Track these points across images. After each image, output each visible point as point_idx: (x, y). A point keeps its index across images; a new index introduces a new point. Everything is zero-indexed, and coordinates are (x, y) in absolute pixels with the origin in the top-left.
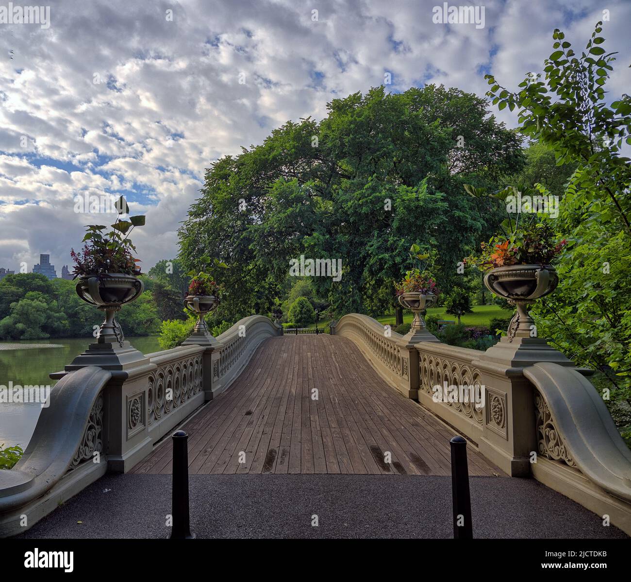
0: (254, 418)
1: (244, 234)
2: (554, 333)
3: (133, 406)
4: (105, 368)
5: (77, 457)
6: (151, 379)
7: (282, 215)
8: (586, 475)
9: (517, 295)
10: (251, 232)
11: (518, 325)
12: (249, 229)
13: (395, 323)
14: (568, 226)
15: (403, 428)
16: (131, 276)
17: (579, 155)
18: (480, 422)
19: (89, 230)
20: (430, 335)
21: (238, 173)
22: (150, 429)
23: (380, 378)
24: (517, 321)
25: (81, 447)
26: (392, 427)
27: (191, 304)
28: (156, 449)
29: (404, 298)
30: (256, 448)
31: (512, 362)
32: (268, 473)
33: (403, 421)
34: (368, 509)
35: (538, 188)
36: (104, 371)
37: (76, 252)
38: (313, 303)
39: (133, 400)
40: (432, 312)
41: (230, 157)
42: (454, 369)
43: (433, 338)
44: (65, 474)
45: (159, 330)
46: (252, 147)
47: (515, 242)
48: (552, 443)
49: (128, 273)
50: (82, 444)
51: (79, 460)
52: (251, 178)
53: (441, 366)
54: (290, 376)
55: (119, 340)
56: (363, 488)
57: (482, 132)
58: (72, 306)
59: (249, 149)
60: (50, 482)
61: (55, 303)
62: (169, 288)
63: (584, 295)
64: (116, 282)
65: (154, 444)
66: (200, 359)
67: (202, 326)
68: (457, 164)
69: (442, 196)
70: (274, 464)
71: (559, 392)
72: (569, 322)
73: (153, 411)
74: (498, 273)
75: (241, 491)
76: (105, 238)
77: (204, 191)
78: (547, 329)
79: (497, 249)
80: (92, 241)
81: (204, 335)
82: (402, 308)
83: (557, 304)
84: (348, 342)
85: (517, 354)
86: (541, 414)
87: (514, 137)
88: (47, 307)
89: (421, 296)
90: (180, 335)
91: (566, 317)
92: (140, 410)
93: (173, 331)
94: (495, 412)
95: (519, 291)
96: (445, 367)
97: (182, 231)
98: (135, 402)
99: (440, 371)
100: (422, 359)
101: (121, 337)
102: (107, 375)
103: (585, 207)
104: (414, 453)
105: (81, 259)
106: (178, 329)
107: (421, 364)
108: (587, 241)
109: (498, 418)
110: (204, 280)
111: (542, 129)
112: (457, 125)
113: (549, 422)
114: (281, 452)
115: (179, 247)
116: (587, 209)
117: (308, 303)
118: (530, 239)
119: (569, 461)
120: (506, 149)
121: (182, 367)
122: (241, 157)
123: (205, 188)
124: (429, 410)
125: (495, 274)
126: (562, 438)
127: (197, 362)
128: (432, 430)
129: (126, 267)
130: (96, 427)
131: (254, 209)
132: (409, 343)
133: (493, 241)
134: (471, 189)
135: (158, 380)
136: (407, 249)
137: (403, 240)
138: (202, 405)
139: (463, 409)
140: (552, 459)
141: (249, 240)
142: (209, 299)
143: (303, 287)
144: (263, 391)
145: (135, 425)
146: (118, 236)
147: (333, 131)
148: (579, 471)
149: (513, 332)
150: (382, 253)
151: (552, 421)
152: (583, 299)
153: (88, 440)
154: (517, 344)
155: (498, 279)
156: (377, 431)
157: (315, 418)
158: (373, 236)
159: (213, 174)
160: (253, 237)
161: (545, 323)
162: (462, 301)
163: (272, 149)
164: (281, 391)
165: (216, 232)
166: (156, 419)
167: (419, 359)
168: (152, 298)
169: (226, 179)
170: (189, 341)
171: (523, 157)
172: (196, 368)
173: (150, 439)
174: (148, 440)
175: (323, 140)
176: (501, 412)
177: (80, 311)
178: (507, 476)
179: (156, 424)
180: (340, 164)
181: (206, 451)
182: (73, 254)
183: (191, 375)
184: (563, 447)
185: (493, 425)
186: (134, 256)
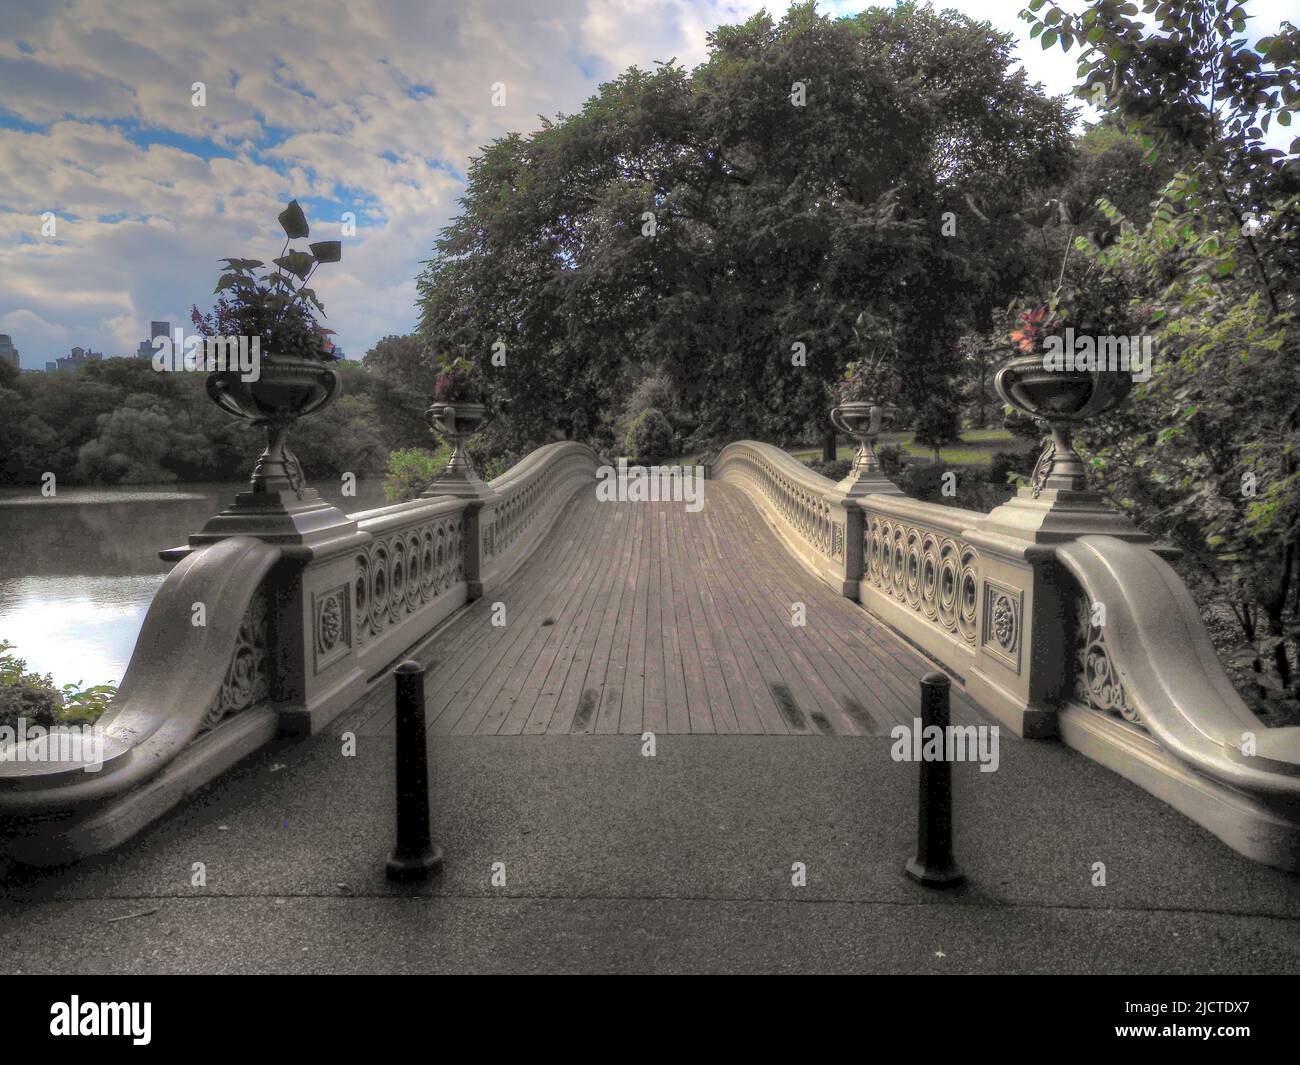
0: (558, 632)
1: (546, 287)
2: (1113, 481)
3: (326, 610)
4: (267, 540)
5: (215, 708)
6: (362, 561)
7: (622, 252)
8: (1157, 738)
9: (1053, 409)
10: (558, 283)
11: (1052, 466)
12: (556, 279)
13: (821, 460)
14: (1153, 284)
15: (830, 649)
16: (314, 363)
17: (1186, 144)
18: (970, 640)
19: (228, 268)
20: (885, 482)
21: (534, 166)
22: (361, 653)
23: (792, 558)
24: (1050, 459)
25: (225, 688)
26: (812, 649)
27: (439, 419)
28: (373, 690)
29: (841, 413)
30: (560, 686)
31: (1037, 533)
32: (582, 733)
33: (831, 639)
34: (763, 798)
35: (1103, 208)
36: (268, 546)
37: (204, 314)
38: (671, 420)
39: (325, 599)
40: (889, 440)
41: (516, 135)
42: (928, 545)
43: (890, 488)
44: (196, 738)
45: (384, 467)
46: (560, 116)
47: (1057, 309)
48: (1099, 680)
49: (309, 356)
50: (226, 682)
51: (222, 712)
52: (558, 179)
53: (904, 538)
54: (628, 555)
55: (295, 486)
56: (756, 760)
57: (1000, 100)
58: (218, 422)
59: (555, 121)
60: (163, 755)
61: (183, 416)
62: (401, 388)
63: (1174, 413)
64: (284, 373)
65: (370, 681)
66: (457, 524)
67: (462, 461)
68: (948, 163)
69: (919, 225)
70: (593, 716)
71: (1119, 589)
72: (1141, 462)
73: (367, 620)
74: (1023, 368)
75: (530, 768)
76: (259, 284)
77: (466, 203)
78: (1100, 475)
79: (1022, 321)
80: (235, 292)
81: (464, 477)
82: (836, 432)
83: (1121, 427)
84: (735, 494)
85: (1047, 521)
86: (1083, 629)
87: (1058, 112)
88: (169, 423)
89: (873, 409)
90: (423, 478)
91: (1135, 454)
92: (339, 618)
93: (410, 470)
94: (999, 624)
95: (1057, 402)
96: (912, 540)
97: (424, 280)
98: (328, 604)
99: (901, 547)
100: (870, 526)
101: (300, 481)
102: (272, 554)
103: (1187, 247)
104: (850, 696)
105: (213, 326)
106: (421, 465)
107: (868, 535)
108: (1187, 312)
109: (1004, 635)
110: (463, 374)
111: (1122, 90)
112: (954, 86)
113: (1097, 642)
114: (606, 694)
115: (419, 310)
116: (1191, 250)
117: (664, 421)
118: (1086, 304)
119: (1128, 711)
120: (1042, 137)
121: (422, 537)
122: (539, 136)
123: (468, 196)
124: (879, 618)
125: (1017, 369)
126: (1119, 672)
127: (452, 528)
128: (883, 654)
129: (306, 344)
130: (255, 651)
131: (562, 240)
132: (848, 495)
133: (1016, 307)
134: (978, 203)
135: (374, 562)
136: (849, 323)
137: (843, 306)
138: (460, 608)
139: (941, 618)
140: (1095, 707)
141: (553, 300)
142: (475, 409)
143: (654, 390)
144: (575, 581)
145: (330, 646)
146: (288, 282)
147: (717, 90)
148: (1145, 730)
149: (1042, 478)
150: (804, 329)
151: (1102, 640)
152: (1170, 421)
153: (239, 675)
154: (1047, 503)
155: (1020, 380)
156: (785, 656)
157: (670, 630)
158: (788, 295)
159: (485, 169)
160: (563, 293)
161: (1097, 463)
162: (945, 421)
163: (599, 121)
164: (608, 582)
165: (489, 280)
166: (373, 633)
167: (863, 525)
168: (369, 407)
169: (510, 180)
170: (435, 488)
171: (1072, 153)
172: (450, 539)
173: (361, 672)
174: (358, 673)
175: (698, 108)
176: (1011, 625)
177: (232, 432)
178: (1014, 738)
179: (373, 643)
180: (728, 155)
181: (467, 694)
182: (196, 316)
183: (440, 553)
184: (1118, 687)
185: (994, 646)
186: (323, 323)
